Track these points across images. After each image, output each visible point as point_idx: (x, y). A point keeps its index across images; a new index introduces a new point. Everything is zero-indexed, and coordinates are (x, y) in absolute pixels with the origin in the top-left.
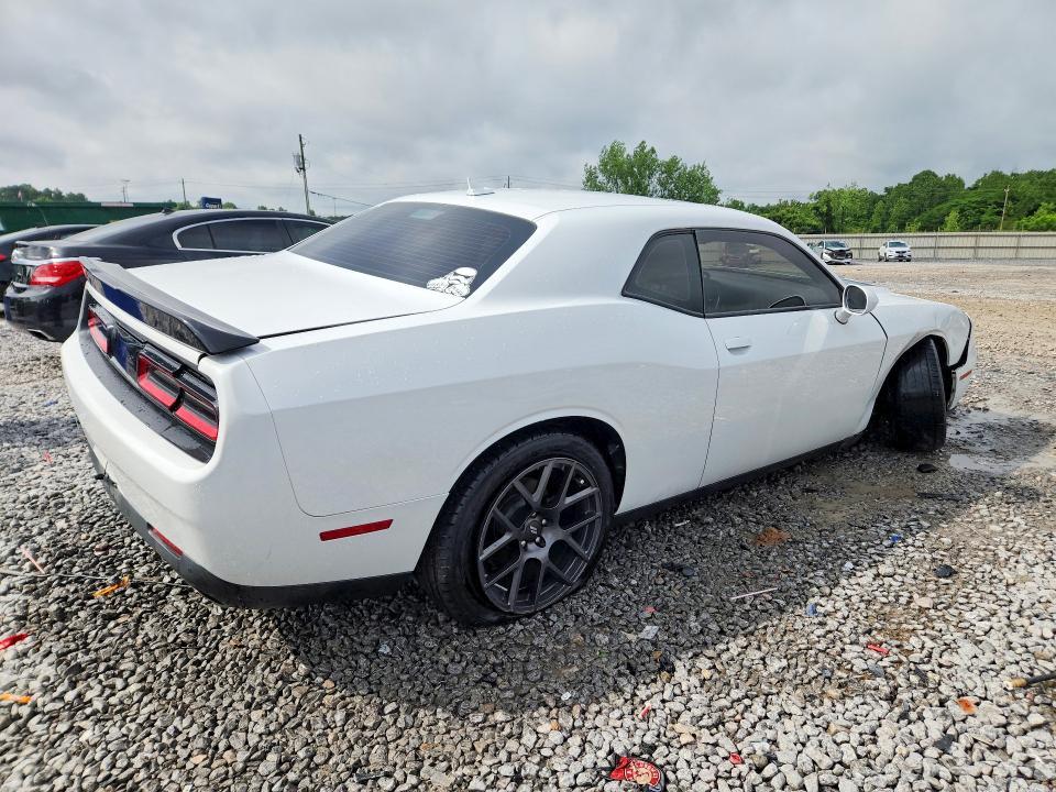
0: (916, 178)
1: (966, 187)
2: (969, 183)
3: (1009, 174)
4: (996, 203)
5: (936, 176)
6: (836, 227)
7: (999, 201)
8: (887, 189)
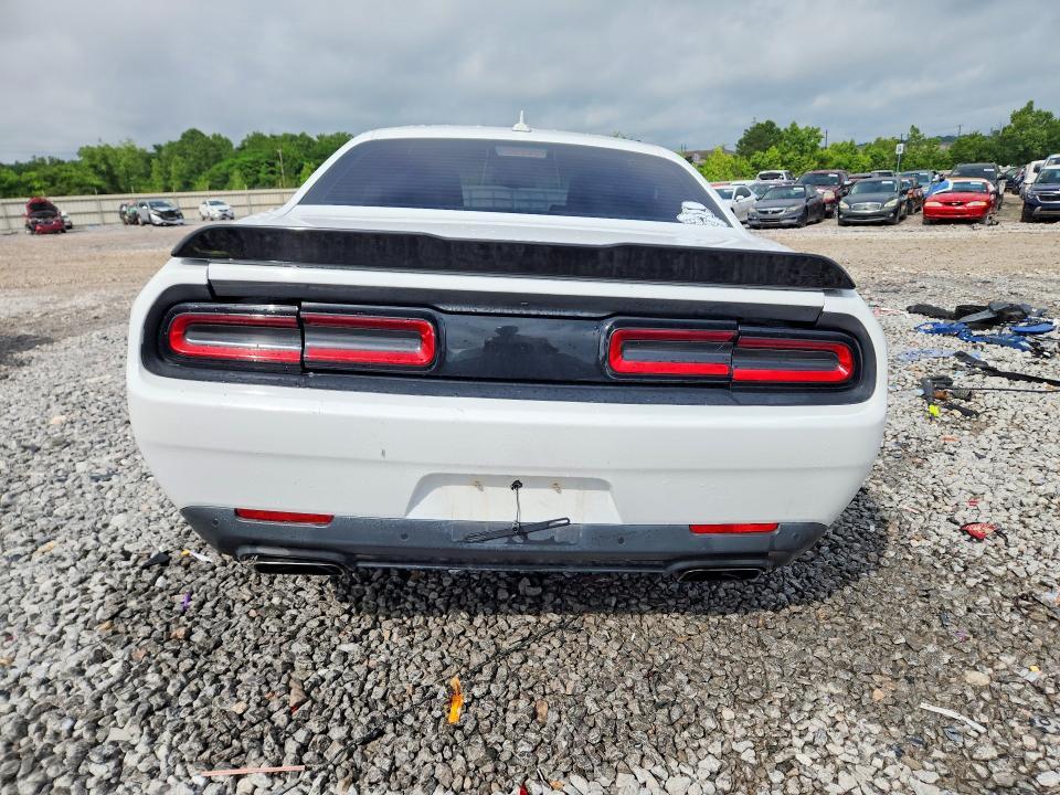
0: (184, 136)
1: (235, 147)
2: (236, 144)
3: (268, 136)
4: (267, 162)
5: (203, 135)
6: (123, 187)
7: (270, 161)
8: (155, 147)
